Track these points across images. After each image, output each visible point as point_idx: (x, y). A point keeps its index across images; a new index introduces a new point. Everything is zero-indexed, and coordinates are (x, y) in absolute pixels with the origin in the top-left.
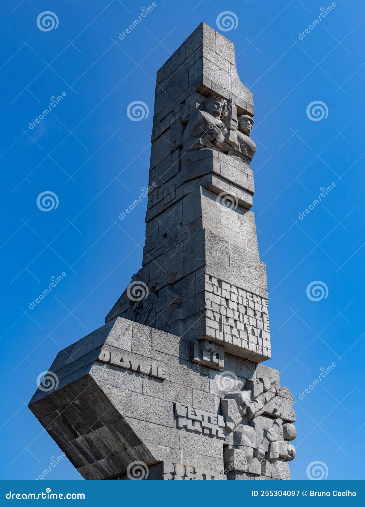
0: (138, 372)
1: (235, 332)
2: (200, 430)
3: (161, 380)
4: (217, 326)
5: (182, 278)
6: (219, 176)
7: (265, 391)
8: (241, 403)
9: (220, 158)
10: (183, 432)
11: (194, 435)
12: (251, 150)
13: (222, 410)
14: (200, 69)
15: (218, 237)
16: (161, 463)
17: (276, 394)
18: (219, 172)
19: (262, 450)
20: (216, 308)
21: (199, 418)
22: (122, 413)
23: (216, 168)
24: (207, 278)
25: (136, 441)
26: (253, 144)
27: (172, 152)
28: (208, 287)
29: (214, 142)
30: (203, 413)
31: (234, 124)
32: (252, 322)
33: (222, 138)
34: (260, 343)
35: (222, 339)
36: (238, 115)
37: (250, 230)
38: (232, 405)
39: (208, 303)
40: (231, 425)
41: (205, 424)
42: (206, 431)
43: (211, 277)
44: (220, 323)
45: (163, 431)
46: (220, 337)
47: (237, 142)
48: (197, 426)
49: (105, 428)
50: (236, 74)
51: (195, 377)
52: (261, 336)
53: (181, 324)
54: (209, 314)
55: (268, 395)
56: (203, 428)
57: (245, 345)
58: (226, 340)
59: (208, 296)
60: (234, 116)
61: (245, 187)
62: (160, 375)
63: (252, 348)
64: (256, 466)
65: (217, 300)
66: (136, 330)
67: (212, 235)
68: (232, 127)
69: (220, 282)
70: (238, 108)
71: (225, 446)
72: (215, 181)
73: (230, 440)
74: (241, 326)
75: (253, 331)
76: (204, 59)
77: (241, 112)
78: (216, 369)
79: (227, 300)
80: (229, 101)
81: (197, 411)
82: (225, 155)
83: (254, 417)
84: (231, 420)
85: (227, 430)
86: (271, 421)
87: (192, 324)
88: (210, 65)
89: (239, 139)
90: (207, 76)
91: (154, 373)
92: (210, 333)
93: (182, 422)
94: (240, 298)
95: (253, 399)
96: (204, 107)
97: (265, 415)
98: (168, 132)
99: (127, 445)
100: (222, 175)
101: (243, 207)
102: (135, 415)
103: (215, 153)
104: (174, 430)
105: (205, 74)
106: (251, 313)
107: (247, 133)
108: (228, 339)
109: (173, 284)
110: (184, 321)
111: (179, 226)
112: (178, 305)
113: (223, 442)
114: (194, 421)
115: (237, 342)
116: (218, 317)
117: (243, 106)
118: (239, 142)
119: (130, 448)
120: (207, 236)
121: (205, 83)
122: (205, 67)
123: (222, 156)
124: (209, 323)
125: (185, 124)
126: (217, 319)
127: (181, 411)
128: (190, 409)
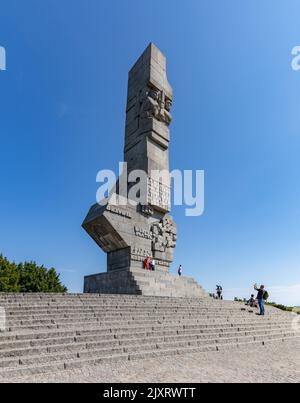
0: (121, 215)
2: (143, 236)
3: (130, 218)
6: (155, 132)
8: (158, 228)
10: (137, 237)
11: (142, 238)
12: (170, 120)
13: (152, 230)
16: (129, 247)
21: (143, 232)
25: (121, 239)
26: (171, 117)
29: (154, 114)
30: (145, 230)
36: (165, 100)
38: (155, 228)
40: (154, 235)
41: (145, 234)
45: (130, 236)
49: (109, 235)
51: (142, 217)
56: (145, 236)
60: (163, 100)
67: (151, 160)
68: (162, 106)
71: (152, 242)
72: (153, 134)
73: (154, 240)
76: (151, 66)
77: (167, 99)
78: (150, 215)
80: (162, 92)
81: (143, 230)
85: (153, 237)
93: (137, 233)
96: (150, 95)
99: (118, 240)
101: (164, 148)
103: (154, 120)
104: (134, 236)
105: (151, 76)
107: (168, 110)
111: (137, 155)
114: (141, 233)
119: (119, 242)
121: (151, 81)
123: (157, 122)
125: (141, 103)
128: (140, 229)
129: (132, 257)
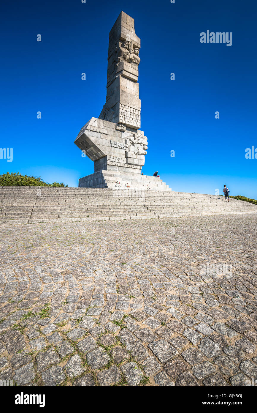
0: (99, 132)
1: (129, 121)
2: (118, 147)
3: (107, 134)
4: (123, 119)
5: (115, 105)
6: (126, 71)
7: (138, 137)
8: (131, 140)
9: (126, 64)
10: (113, 148)
11: (117, 149)
12: (138, 61)
13: (125, 142)
14: (120, 31)
15: (125, 91)
16: (107, 156)
17: (142, 138)
18: (125, 70)
19: (136, 152)
20: (123, 114)
21: (118, 144)
22: (94, 143)
23: (125, 68)
24: (120, 105)
26: (139, 59)
27: (113, 63)
28: (120, 107)
30: (119, 143)
31: (132, 52)
32: (135, 118)
33: (128, 57)
34: (137, 124)
35: (124, 123)
36: (134, 48)
37: (137, 89)
38: (128, 141)
39: (120, 112)
40: (127, 146)
41: (120, 146)
42: (120, 148)
43: (121, 104)
44: (124, 118)
45: (107, 148)
46: (124, 122)
47: (133, 58)
48: (118, 146)
49: (92, 148)
50: (134, 32)
51: (117, 133)
52: (138, 122)
53: (114, 119)
54: (121, 115)
55: (139, 138)
56: (119, 147)
57: (132, 124)
58: (126, 123)
59: (120, 110)
60: (132, 48)
61: (135, 74)
62: (106, 133)
63: (134, 125)
64: (134, 156)
65: (124, 111)
66: (98, 121)
67: (123, 91)
68: (131, 53)
69: (124, 106)
70: (134, 45)
71: (126, 151)
72: (124, 72)
74: (131, 119)
75: (135, 120)
76: (122, 27)
78: (124, 131)
79: (127, 111)
80: (131, 43)
81: (117, 143)
82: (128, 63)
83: (134, 144)
84: (127, 145)
85: (127, 147)
86: (140, 145)
87: (117, 119)
88: (124, 29)
89: (134, 57)
90: (123, 33)
91: (104, 133)
92: (121, 121)
93: (113, 145)
94: (131, 111)
95: (135, 139)
97: (138, 143)
98: (112, 56)
99: (98, 151)
100: (127, 70)
101: (135, 81)
102: (99, 144)
103: (125, 62)
104: (111, 147)
105: (122, 33)
106: (135, 115)
107: (137, 55)
108: (127, 123)
109: (112, 107)
110: (115, 118)
111: (114, 89)
112: (114, 114)
113: (125, 150)
114: (116, 145)
115: (129, 124)
116: (123, 116)
117: (136, 45)
118: (134, 58)
119: (99, 152)
120: (121, 91)
121: (122, 36)
122: (122, 30)
124: (120, 118)
125: (116, 52)
126: (123, 117)
127: (113, 142)
128: (115, 142)
129: (108, 163)
